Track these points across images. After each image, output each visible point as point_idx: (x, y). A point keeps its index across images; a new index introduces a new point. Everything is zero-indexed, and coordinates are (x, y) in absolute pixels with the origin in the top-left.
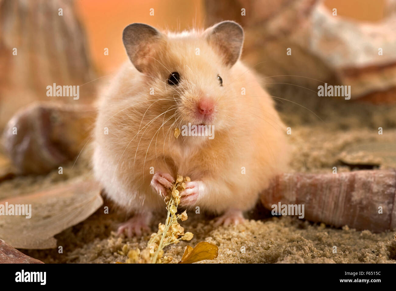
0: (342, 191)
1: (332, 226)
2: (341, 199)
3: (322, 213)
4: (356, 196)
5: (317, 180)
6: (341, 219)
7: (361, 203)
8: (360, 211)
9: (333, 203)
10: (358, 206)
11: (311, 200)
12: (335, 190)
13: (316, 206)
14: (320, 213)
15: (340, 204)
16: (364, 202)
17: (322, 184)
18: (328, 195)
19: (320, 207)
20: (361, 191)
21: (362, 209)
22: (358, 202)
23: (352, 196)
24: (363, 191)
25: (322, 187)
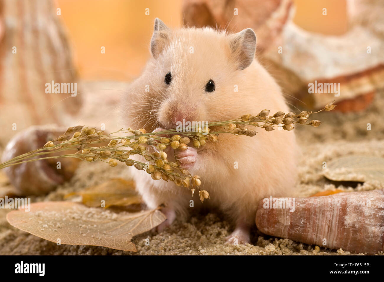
0: (335, 215)
1: (326, 248)
2: (334, 223)
3: (317, 236)
4: (349, 220)
5: (310, 204)
6: (335, 242)
7: (353, 226)
8: (353, 235)
9: (327, 226)
10: (351, 229)
11: (304, 223)
12: (328, 214)
13: (311, 230)
14: (314, 236)
15: (333, 228)
16: (357, 226)
17: (315, 208)
18: (321, 219)
19: (314, 230)
20: (353, 215)
21: (355, 232)
22: (351, 225)
23: (344, 220)
24: (356, 215)
25: (316, 212)
